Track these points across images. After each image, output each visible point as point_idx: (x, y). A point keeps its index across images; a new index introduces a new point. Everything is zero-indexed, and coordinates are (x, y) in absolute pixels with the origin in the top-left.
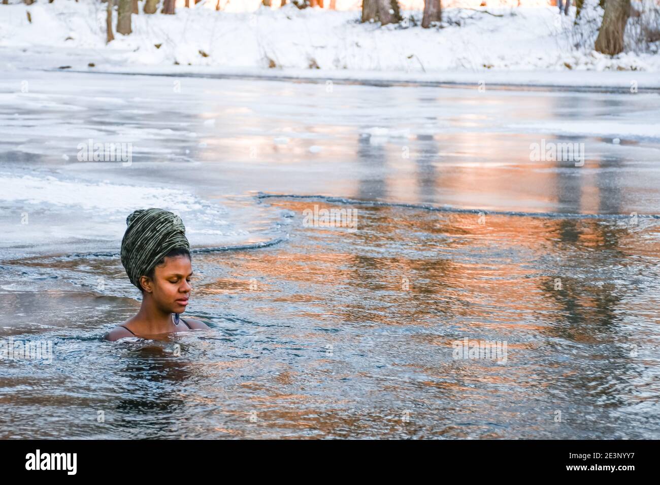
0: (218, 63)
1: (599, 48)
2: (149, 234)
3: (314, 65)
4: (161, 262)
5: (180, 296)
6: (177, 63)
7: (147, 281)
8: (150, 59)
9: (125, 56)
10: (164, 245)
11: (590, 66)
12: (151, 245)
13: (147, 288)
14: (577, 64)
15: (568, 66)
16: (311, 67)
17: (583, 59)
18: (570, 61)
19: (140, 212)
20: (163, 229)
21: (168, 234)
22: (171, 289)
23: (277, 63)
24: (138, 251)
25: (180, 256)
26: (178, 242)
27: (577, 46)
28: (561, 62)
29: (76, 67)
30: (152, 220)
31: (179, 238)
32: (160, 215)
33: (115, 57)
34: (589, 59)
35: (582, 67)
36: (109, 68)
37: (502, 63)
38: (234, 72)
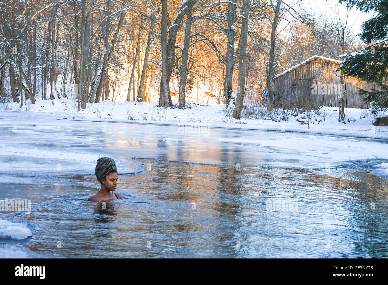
0: (114, 118)
1: (234, 116)
2: (104, 165)
3: (145, 119)
4: (108, 174)
5: (114, 185)
6: (101, 118)
7: (103, 180)
8: (92, 116)
9: (84, 115)
10: (109, 169)
11: (231, 122)
12: (105, 169)
13: (103, 183)
14: (227, 121)
15: (225, 122)
16: (144, 120)
17: (229, 120)
18: (225, 120)
19: (102, 158)
20: (109, 164)
21: (110, 166)
22: (111, 183)
23: (133, 118)
24: (101, 171)
25: (114, 173)
26: (114, 168)
27: (227, 116)
28: (223, 120)
29: (68, 118)
30: (106, 161)
31: (114, 167)
32: (108, 159)
33: (81, 116)
34: (231, 120)
35: (229, 122)
36: (79, 119)
37: (205, 120)
38: (119, 121)
